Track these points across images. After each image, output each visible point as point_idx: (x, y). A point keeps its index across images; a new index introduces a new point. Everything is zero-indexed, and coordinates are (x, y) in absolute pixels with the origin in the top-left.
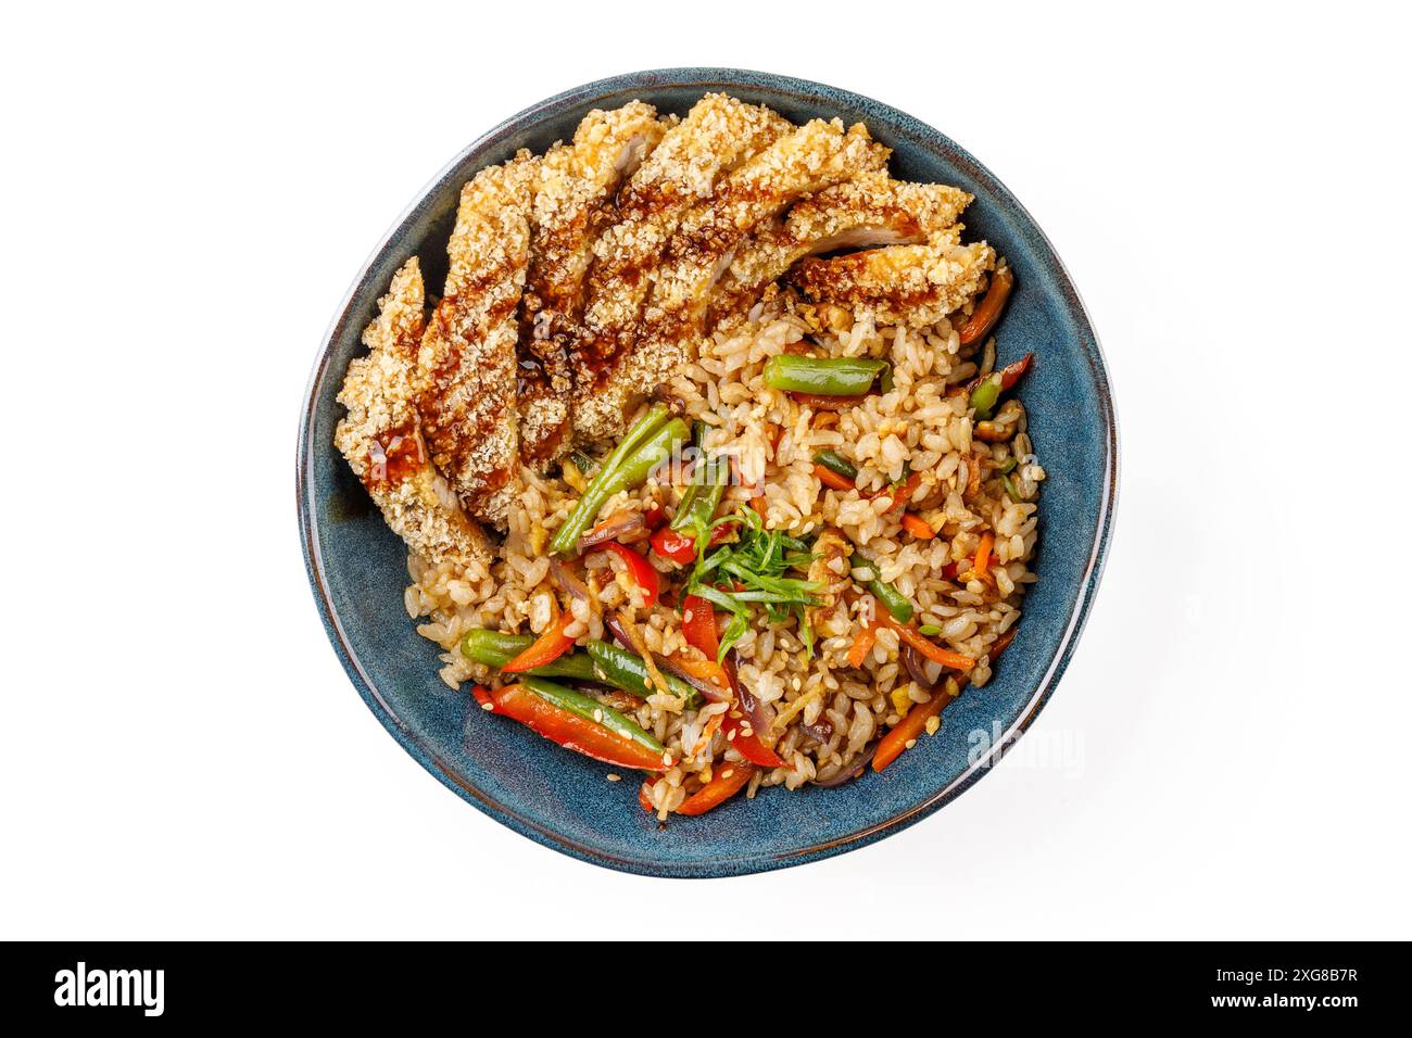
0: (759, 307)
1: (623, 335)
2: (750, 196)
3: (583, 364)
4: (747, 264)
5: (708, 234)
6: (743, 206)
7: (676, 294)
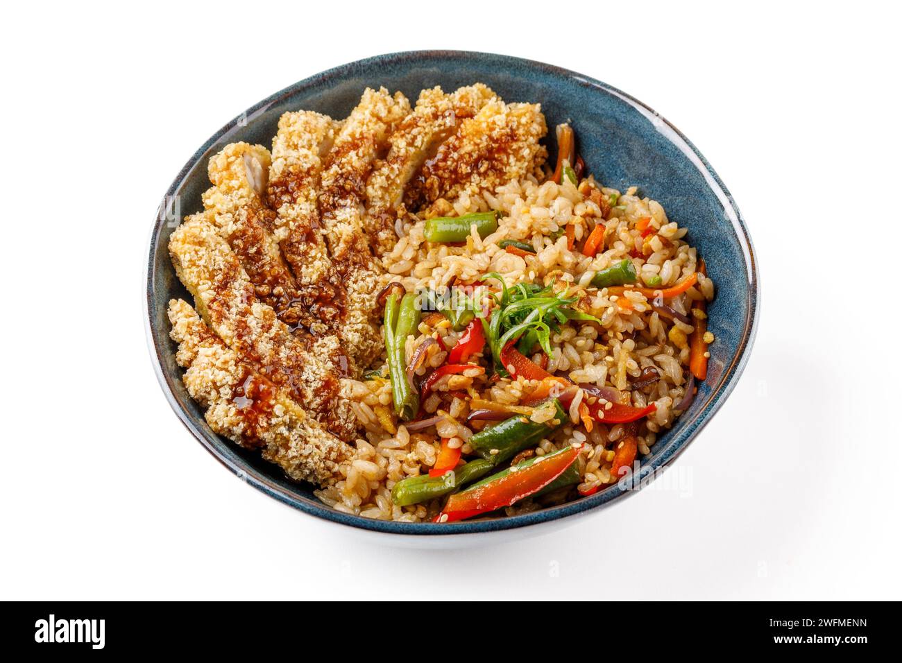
0: (399, 222)
1: (333, 279)
2: (355, 146)
3: (322, 309)
4: (376, 186)
5: (341, 182)
6: (352, 154)
7: (346, 231)
